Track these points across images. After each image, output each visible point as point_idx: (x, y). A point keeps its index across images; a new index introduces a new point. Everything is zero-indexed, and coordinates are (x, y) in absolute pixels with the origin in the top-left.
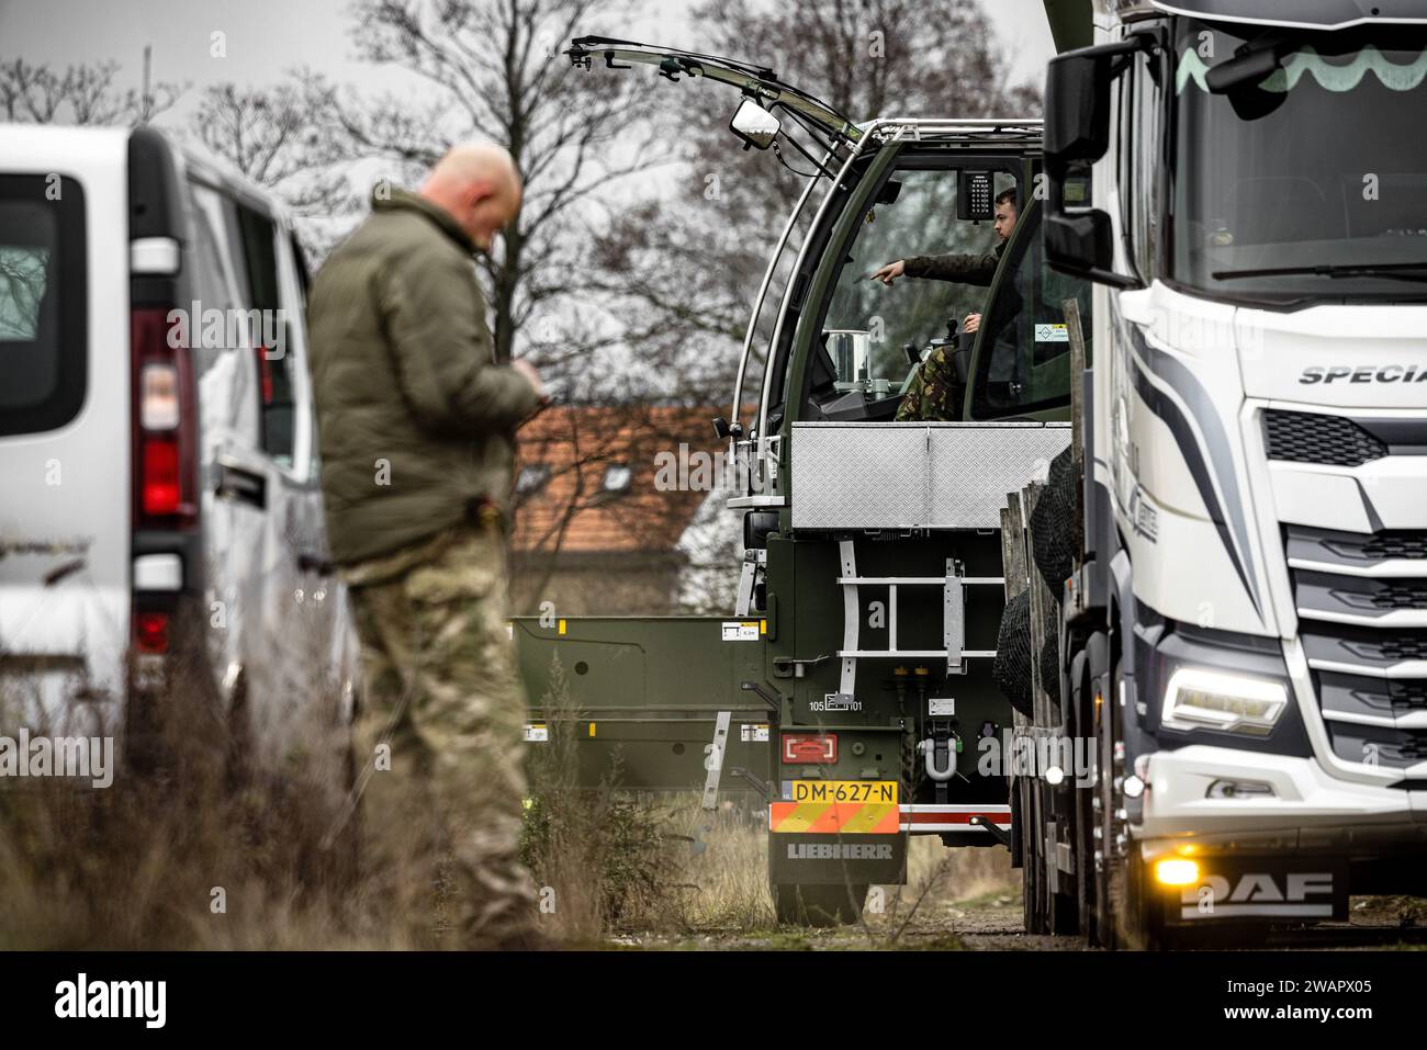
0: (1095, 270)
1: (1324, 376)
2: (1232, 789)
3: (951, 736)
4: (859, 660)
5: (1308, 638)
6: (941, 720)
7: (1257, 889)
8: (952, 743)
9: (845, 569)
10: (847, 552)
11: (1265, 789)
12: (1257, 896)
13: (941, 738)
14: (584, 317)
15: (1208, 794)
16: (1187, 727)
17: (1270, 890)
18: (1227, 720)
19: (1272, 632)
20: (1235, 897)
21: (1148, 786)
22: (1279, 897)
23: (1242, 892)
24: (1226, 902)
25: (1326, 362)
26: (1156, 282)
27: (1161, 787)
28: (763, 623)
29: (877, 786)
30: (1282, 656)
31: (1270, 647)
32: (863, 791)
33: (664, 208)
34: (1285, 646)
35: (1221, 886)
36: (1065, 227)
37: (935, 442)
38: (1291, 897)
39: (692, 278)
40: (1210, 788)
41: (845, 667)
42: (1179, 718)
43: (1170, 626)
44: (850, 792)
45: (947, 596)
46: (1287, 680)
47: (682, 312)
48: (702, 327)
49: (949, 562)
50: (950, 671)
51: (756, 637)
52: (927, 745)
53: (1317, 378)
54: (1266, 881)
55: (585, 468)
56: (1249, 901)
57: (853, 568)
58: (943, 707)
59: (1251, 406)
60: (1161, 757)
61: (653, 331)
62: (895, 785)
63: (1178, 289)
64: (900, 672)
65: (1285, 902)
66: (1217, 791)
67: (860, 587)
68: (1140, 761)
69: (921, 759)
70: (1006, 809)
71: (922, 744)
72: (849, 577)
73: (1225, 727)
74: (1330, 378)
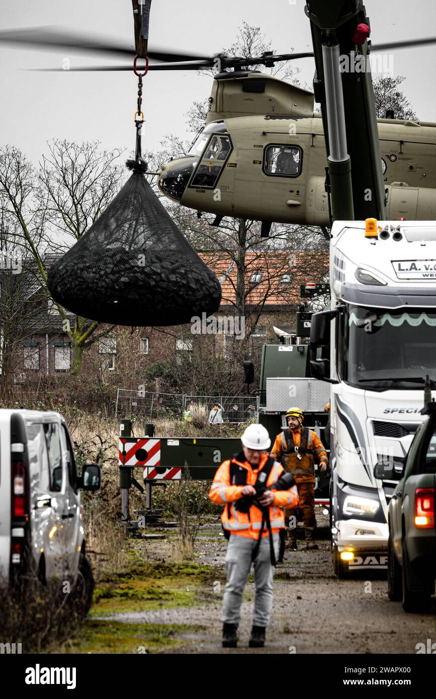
0: (325, 378)
1: (391, 411)
2: (363, 532)
5: (386, 488)
7: (371, 561)
9: (283, 424)
11: (372, 533)
12: (371, 563)
15: (356, 534)
16: (350, 514)
17: (375, 561)
18: (361, 512)
19: (375, 486)
20: (364, 563)
21: (339, 531)
22: (377, 563)
23: (367, 562)
24: (362, 565)
25: (391, 407)
26: (342, 382)
27: (342, 531)
30: (378, 494)
31: (374, 491)
34: (379, 491)
35: (360, 560)
36: (317, 366)
37: (311, 384)
38: (381, 563)
40: (356, 532)
42: (348, 511)
43: (346, 484)
46: (379, 500)
49: (316, 422)
53: (389, 412)
54: (374, 559)
56: (369, 564)
59: (369, 420)
60: (343, 522)
63: (348, 385)
65: (379, 565)
66: (359, 533)
68: (337, 523)
70: (328, 500)
73: (361, 514)
74: (392, 412)
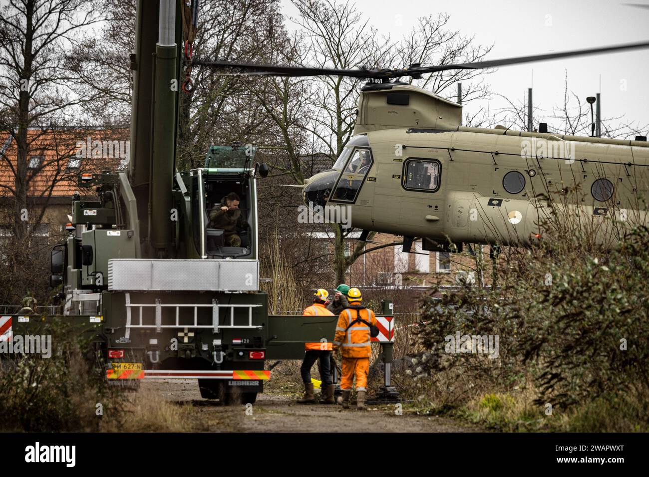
3: (156, 350)
4: (131, 328)
6: (154, 346)
8: (157, 353)
9: (127, 302)
10: (128, 296)
13: (154, 351)
14: (60, 93)
28: (102, 317)
29: (136, 365)
32: (132, 366)
33: (98, 43)
37: (154, 265)
39: (111, 75)
41: (127, 330)
44: (128, 366)
45: (157, 310)
47: (106, 91)
48: (116, 98)
49: (157, 300)
50: (158, 331)
51: (100, 321)
52: (150, 353)
55: (61, 162)
57: (129, 301)
58: (154, 342)
61: (92, 99)
62: (141, 364)
64: (143, 331)
67: (131, 307)
69: (148, 357)
71: (149, 353)
72: (128, 304)
